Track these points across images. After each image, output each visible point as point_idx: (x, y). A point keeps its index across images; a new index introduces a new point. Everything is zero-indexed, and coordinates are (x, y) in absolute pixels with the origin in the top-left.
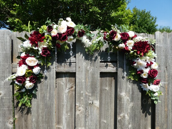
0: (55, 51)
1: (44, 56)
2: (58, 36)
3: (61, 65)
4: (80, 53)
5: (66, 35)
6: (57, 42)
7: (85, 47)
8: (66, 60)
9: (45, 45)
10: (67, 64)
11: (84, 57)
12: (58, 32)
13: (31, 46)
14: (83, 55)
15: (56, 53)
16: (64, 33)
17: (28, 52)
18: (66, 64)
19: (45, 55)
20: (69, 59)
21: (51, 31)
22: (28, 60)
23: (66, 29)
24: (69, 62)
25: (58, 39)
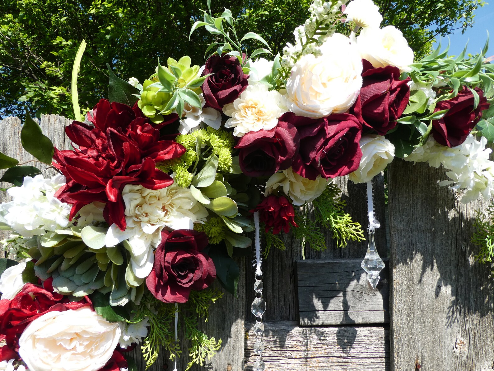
0: (253, 248)
1: (169, 297)
2: (288, 136)
3: (282, 346)
4: (418, 258)
5: (353, 131)
6: (272, 183)
7: (452, 214)
8: (318, 304)
9: (183, 213)
10: (321, 336)
11: (447, 290)
12: (292, 108)
14: (445, 278)
15: (259, 272)
16: (334, 118)
18: (314, 337)
19: (176, 289)
20: (336, 303)
21: (235, 95)
22: (35, 339)
23: (360, 81)
24: (339, 320)
25: (283, 166)
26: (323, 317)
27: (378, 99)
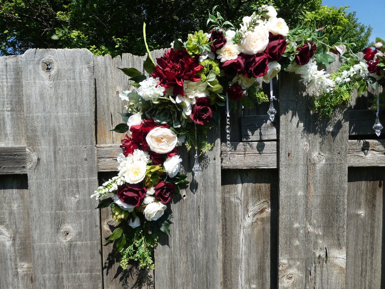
0: (226, 106)
1: (198, 122)
2: (242, 62)
3: (235, 150)
4: (290, 112)
5: (265, 60)
6: (235, 80)
7: (304, 94)
8: (250, 133)
9: (201, 92)
10: (251, 146)
11: (301, 125)
12: (243, 51)
13: (162, 95)
14: (301, 120)
15: (228, 115)
16: (259, 54)
17: (150, 113)
18: (248, 146)
19: (201, 119)
20: (257, 132)
21: (222, 46)
22: (152, 137)
23: (268, 41)
24: (258, 139)
25: (240, 73)
26: (252, 138)
27: (274, 47)
